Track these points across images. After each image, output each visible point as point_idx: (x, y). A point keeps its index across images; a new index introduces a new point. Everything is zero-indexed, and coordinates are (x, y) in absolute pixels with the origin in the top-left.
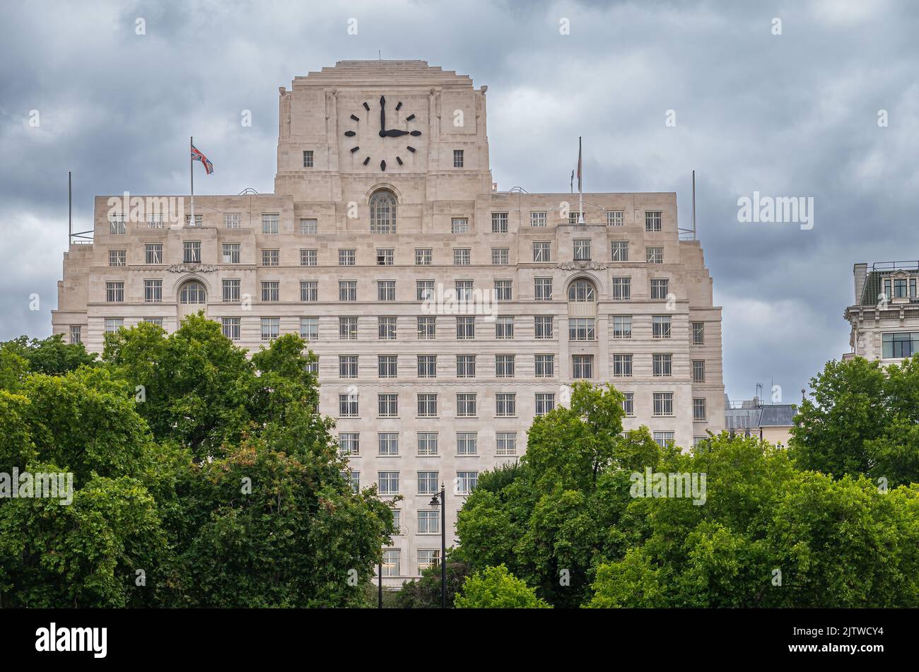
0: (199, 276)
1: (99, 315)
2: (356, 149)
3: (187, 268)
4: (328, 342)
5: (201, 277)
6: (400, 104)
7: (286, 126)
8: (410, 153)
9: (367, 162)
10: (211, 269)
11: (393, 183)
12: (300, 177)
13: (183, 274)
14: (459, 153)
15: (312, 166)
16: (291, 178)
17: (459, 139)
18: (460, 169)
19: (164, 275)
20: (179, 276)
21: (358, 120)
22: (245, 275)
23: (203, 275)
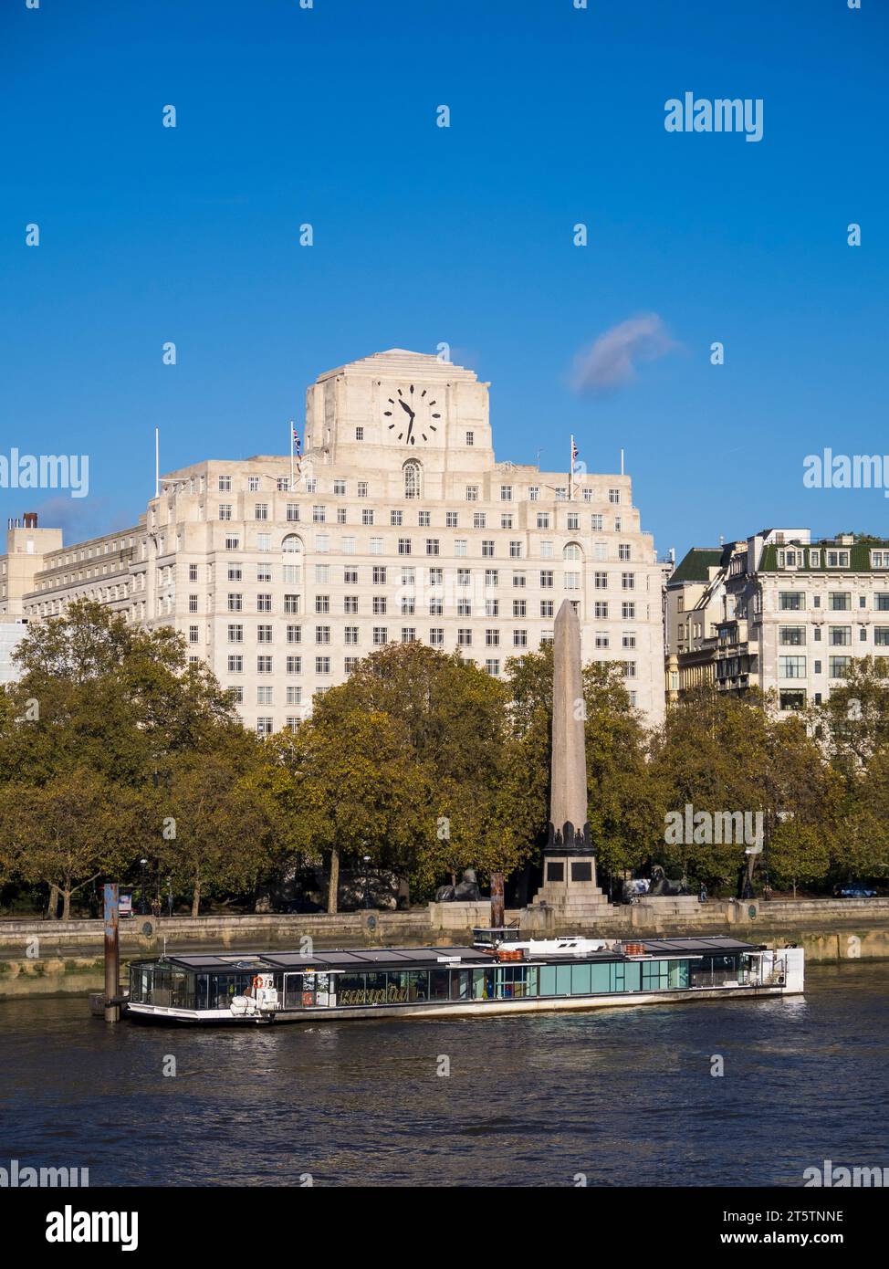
2: (393, 426)
3: (290, 525)
5: (300, 532)
6: (425, 392)
8: (432, 431)
9: (400, 437)
10: (308, 526)
11: (421, 455)
12: (355, 448)
13: (287, 529)
14: (470, 434)
15: (363, 439)
16: (347, 448)
17: (470, 423)
18: (471, 446)
19: (273, 530)
20: (284, 531)
21: (393, 402)
22: (333, 532)
23: (302, 531)
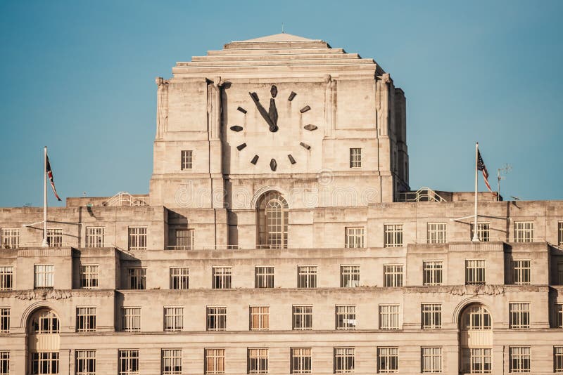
0: (51, 304)
2: (244, 146)
3: (37, 296)
5: (53, 305)
6: (293, 94)
8: (304, 150)
9: (255, 161)
10: (64, 296)
12: (176, 180)
13: (34, 302)
14: (356, 152)
15: (191, 167)
16: (166, 181)
17: (356, 135)
18: (358, 169)
19: (12, 303)
20: (29, 303)
21: (245, 112)
22: (102, 302)
23: (55, 302)
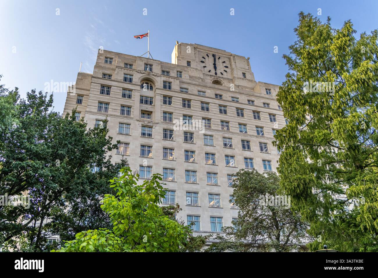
0: (152, 77)
1: (98, 82)
3: (146, 73)
4: (215, 114)
5: (153, 78)
6: (220, 58)
7: (179, 53)
8: (225, 72)
9: (209, 71)
10: (158, 75)
11: (220, 79)
13: (144, 75)
14: (244, 74)
15: (190, 66)
17: (243, 70)
18: (245, 78)
19: (134, 73)
20: (142, 75)
21: (205, 58)
22: (174, 81)
23: (154, 77)
